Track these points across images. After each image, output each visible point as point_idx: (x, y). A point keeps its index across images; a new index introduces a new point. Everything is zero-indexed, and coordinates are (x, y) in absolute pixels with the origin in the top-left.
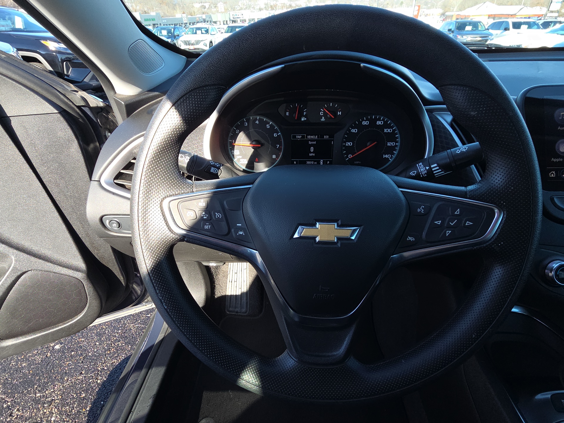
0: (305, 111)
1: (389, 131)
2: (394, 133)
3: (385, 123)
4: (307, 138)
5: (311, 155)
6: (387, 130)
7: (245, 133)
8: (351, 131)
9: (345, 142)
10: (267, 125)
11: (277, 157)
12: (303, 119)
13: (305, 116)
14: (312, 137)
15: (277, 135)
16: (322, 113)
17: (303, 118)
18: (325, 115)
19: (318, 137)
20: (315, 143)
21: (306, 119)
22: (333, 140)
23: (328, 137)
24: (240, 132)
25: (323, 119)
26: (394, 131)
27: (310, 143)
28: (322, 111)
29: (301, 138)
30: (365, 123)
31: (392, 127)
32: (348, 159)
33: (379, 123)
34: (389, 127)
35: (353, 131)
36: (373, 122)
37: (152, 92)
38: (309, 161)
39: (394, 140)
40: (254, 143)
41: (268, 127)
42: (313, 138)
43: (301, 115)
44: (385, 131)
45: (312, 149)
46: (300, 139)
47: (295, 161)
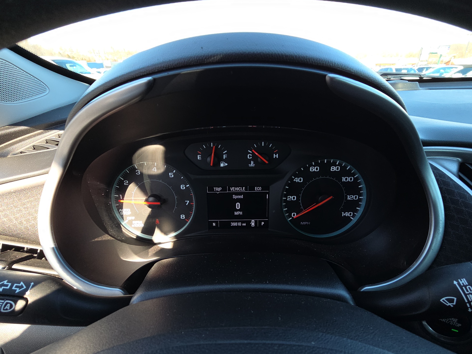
0: (225, 154)
1: (349, 179)
2: (356, 183)
3: (343, 169)
4: (229, 190)
5: (236, 213)
6: (346, 179)
7: (137, 184)
8: (294, 180)
9: (286, 196)
10: (170, 174)
11: (187, 217)
12: (222, 165)
13: (225, 161)
14: (238, 189)
15: (185, 186)
16: (250, 156)
17: (222, 163)
18: (255, 158)
19: (246, 189)
20: (242, 197)
21: (226, 164)
22: (268, 193)
23: (260, 188)
24: (129, 184)
25: (252, 164)
26: (356, 179)
27: (235, 197)
28: (250, 153)
29: (221, 191)
30: (313, 169)
31: (353, 175)
32: (291, 218)
33: (334, 169)
34: (348, 173)
35: (297, 180)
36: (325, 168)
37: (16, 126)
38: (235, 222)
39: (357, 192)
40: (151, 199)
41: (172, 176)
42: (239, 191)
43: (219, 158)
44: (344, 179)
45: (238, 206)
46: (219, 191)
47: (214, 222)
